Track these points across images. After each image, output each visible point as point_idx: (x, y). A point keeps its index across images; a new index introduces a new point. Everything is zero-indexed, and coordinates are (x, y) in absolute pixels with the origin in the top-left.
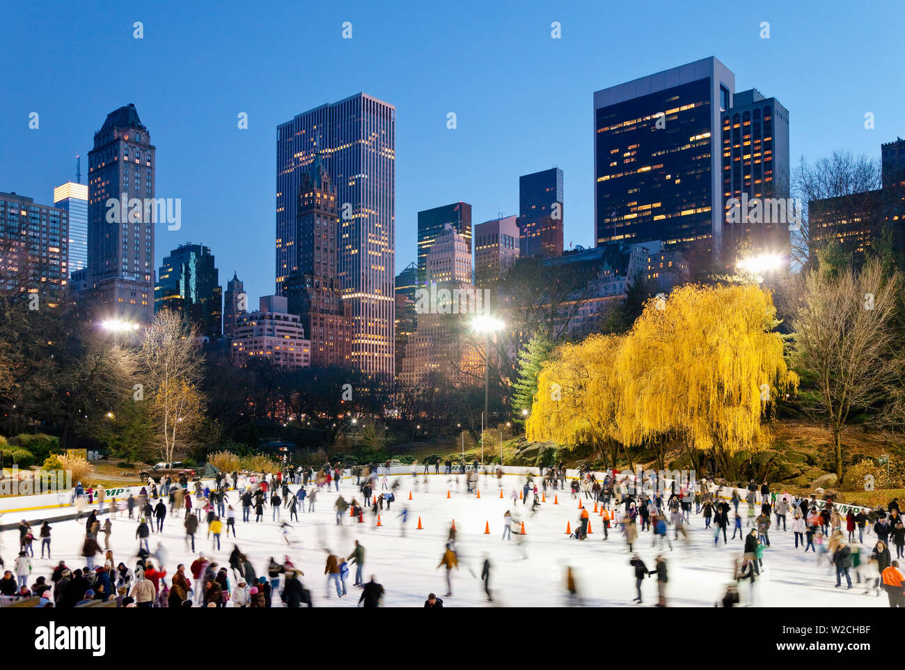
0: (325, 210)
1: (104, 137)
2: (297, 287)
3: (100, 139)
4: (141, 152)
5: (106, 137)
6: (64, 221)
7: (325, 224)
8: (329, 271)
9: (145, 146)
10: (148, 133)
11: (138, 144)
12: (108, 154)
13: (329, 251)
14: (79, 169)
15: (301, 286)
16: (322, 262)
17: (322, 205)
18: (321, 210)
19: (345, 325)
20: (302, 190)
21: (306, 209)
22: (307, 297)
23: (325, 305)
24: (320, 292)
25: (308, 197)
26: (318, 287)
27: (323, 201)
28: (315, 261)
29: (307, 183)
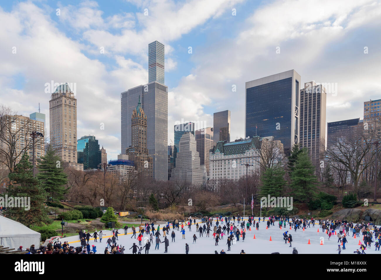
0: (143, 124)
2: (132, 151)
3: (54, 96)
4: (71, 101)
5: (57, 95)
6: (42, 126)
7: (143, 129)
8: (144, 146)
9: (72, 99)
11: (70, 98)
12: (58, 102)
13: (144, 139)
14: (39, 107)
15: (134, 151)
16: (141, 143)
17: (141, 122)
18: (141, 124)
19: (150, 165)
20: (133, 116)
21: (135, 123)
22: (136, 155)
23: (143, 158)
24: (140, 154)
25: (136, 119)
26: (140, 152)
27: (141, 120)
28: (139, 142)
29: (135, 114)
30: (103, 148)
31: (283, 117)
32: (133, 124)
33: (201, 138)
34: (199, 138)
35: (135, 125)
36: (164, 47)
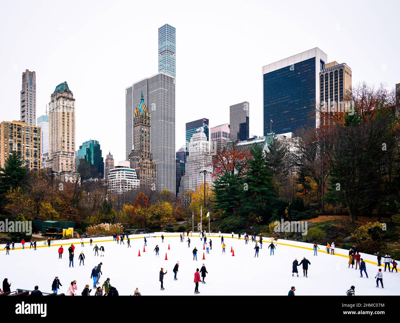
0: (146, 123)
1: (55, 96)
2: (134, 157)
3: (53, 97)
4: (70, 102)
7: (145, 130)
8: (147, 150)
9: (71, 99)
10: (72, 94)
11: (68, 98)
13: (147, 141)
15: (136, 156)
16: (144, 146)
17: (144, 122)
18: (144, 124)
19: (154, 173)
20: (136, 115)
21: (138, 123)
22: (138, 161)
23: (146, 164)
24: (143, 159)
25: (138, 118)
26: (142, 157)
27: (144, 120)
28: (142, 145)
29: (138, 112)
30: (110, 153)
31: (306, 107)
32: (135, 124)
33: (217, 137)
34: (215, 138)
35: (137, 126)
36: (175, 31)
